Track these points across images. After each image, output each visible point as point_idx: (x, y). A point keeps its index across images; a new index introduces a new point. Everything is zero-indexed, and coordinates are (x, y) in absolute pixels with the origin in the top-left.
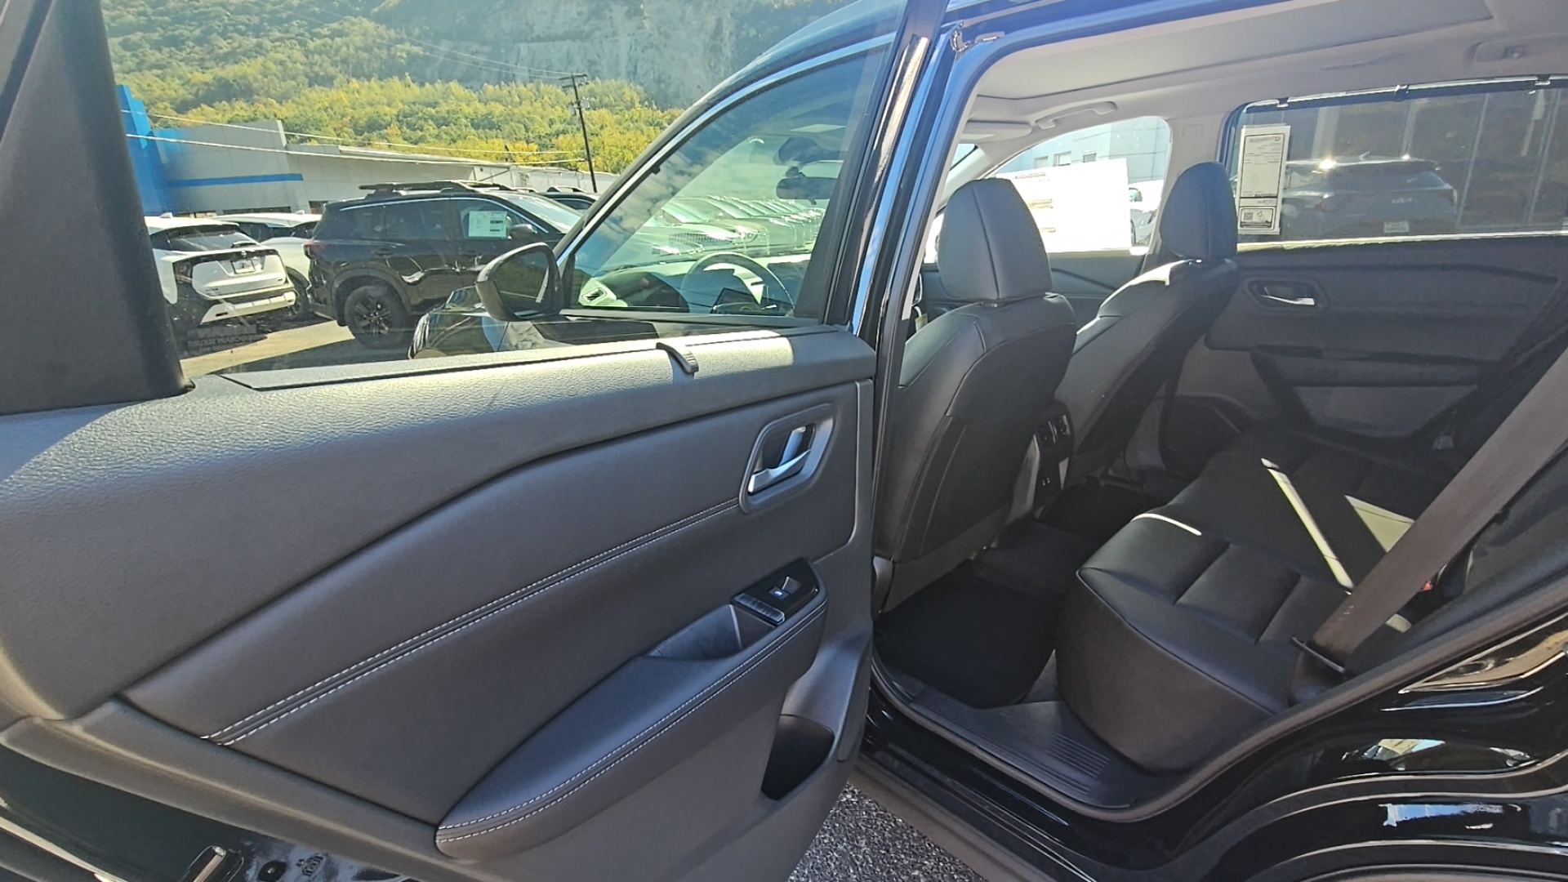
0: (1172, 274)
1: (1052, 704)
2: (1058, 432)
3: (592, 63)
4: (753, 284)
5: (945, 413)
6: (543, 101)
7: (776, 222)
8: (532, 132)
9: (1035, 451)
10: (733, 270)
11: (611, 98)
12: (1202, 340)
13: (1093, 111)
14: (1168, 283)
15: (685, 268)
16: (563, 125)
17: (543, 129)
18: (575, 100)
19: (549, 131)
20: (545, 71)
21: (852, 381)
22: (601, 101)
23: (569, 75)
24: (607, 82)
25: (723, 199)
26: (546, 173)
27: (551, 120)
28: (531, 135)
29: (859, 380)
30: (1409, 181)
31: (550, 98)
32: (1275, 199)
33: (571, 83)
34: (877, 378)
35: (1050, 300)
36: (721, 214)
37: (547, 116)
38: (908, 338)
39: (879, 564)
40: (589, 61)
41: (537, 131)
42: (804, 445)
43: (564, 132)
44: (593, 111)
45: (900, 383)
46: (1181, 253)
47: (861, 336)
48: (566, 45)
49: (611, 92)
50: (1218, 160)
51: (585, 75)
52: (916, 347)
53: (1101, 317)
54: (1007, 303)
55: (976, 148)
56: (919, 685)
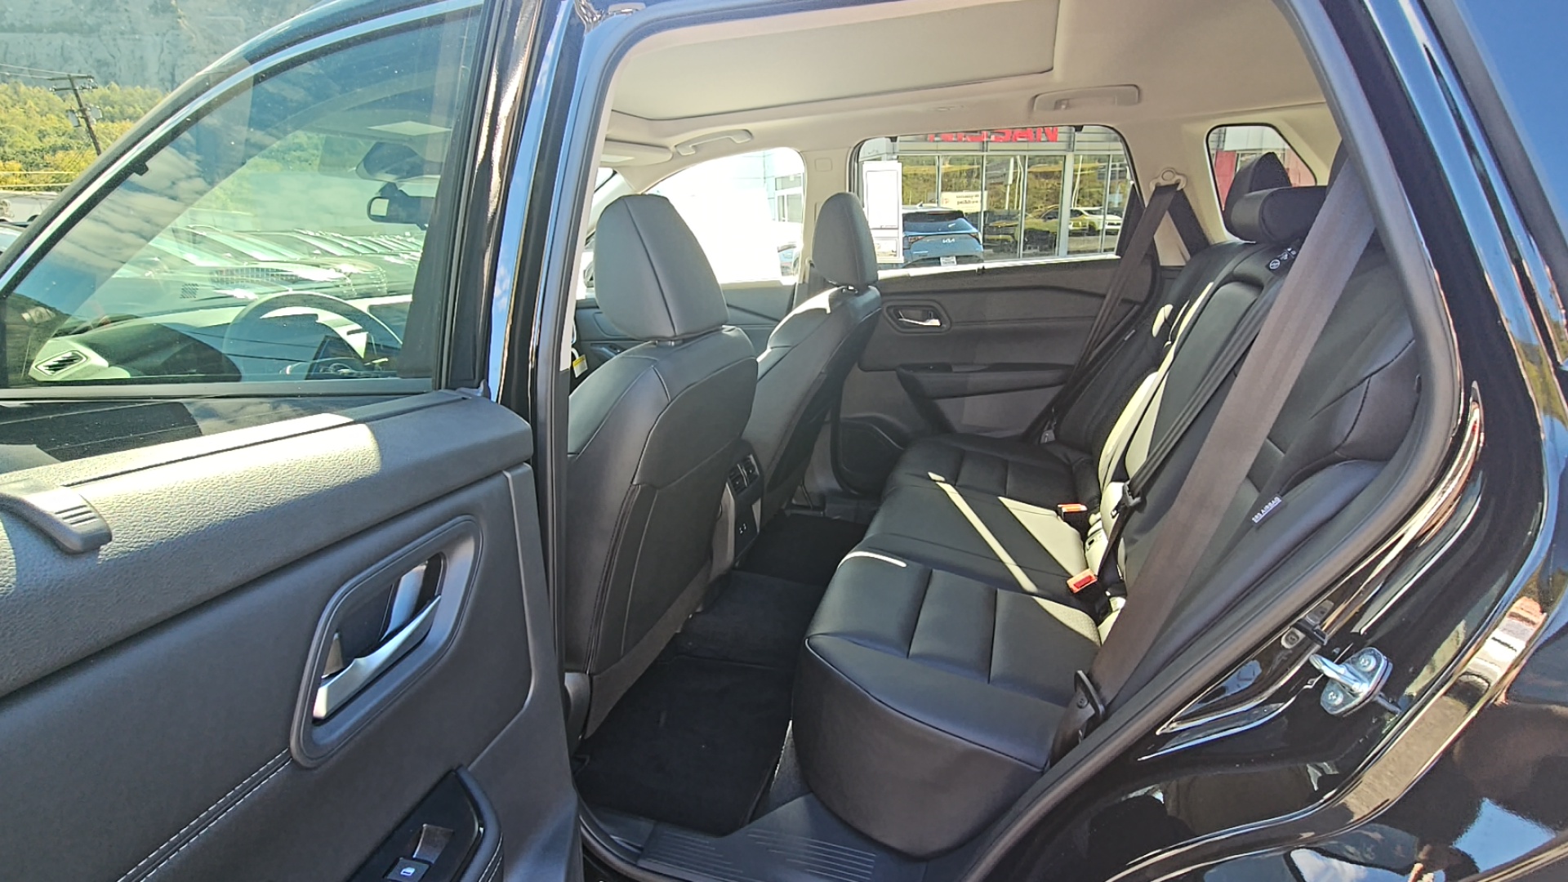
0: (832, 301)
1: (800, 801)
2: (748, 473)
3: (101, 63)
4: (349, 333)
5: (632, 482)
6: (26, 107)
7: (392, 259)
8: (10, 146)
9: (729, 497)
10: (316, 315)
11: (138, 109)
12: (856, 365)
13: (730, 139)
14: (829, 311)
15: (229, 315)
16: (63, 138)
17: (28, 143)
18: (78, 107)
19: (38, 145)
20: (26, 68)
21: (498, 472)
22: (121, 112)
23: (65, 74)
24: (129, 89)
25: (318, 235)
26: (37, 199)
27: (40, 131)
28: (8, 150)
29: (508, 469)
30: (950, 226)
31: (37, 104)
32: (896, 231)
33: (70, 86)
34: (536, 461)
35: (728, 333)
36: (318, 252)
37: (33, 126)
38: (571, 393)
39: (571, 681)
40: (99, 61)
41: (19, 145)
42: (428, 592)
43: (65, 148)
44: (110, 124)
45: (569, 451)
46: (835, 281)
47: (505, 401)
48: (58, 39)
49: (137, 102)
50: (847, 191)
51: (91, 77)
52: (583, 402)
53: (772, 348)
54: (685, 341)
55: (615, 173)
56: (645, 826)
